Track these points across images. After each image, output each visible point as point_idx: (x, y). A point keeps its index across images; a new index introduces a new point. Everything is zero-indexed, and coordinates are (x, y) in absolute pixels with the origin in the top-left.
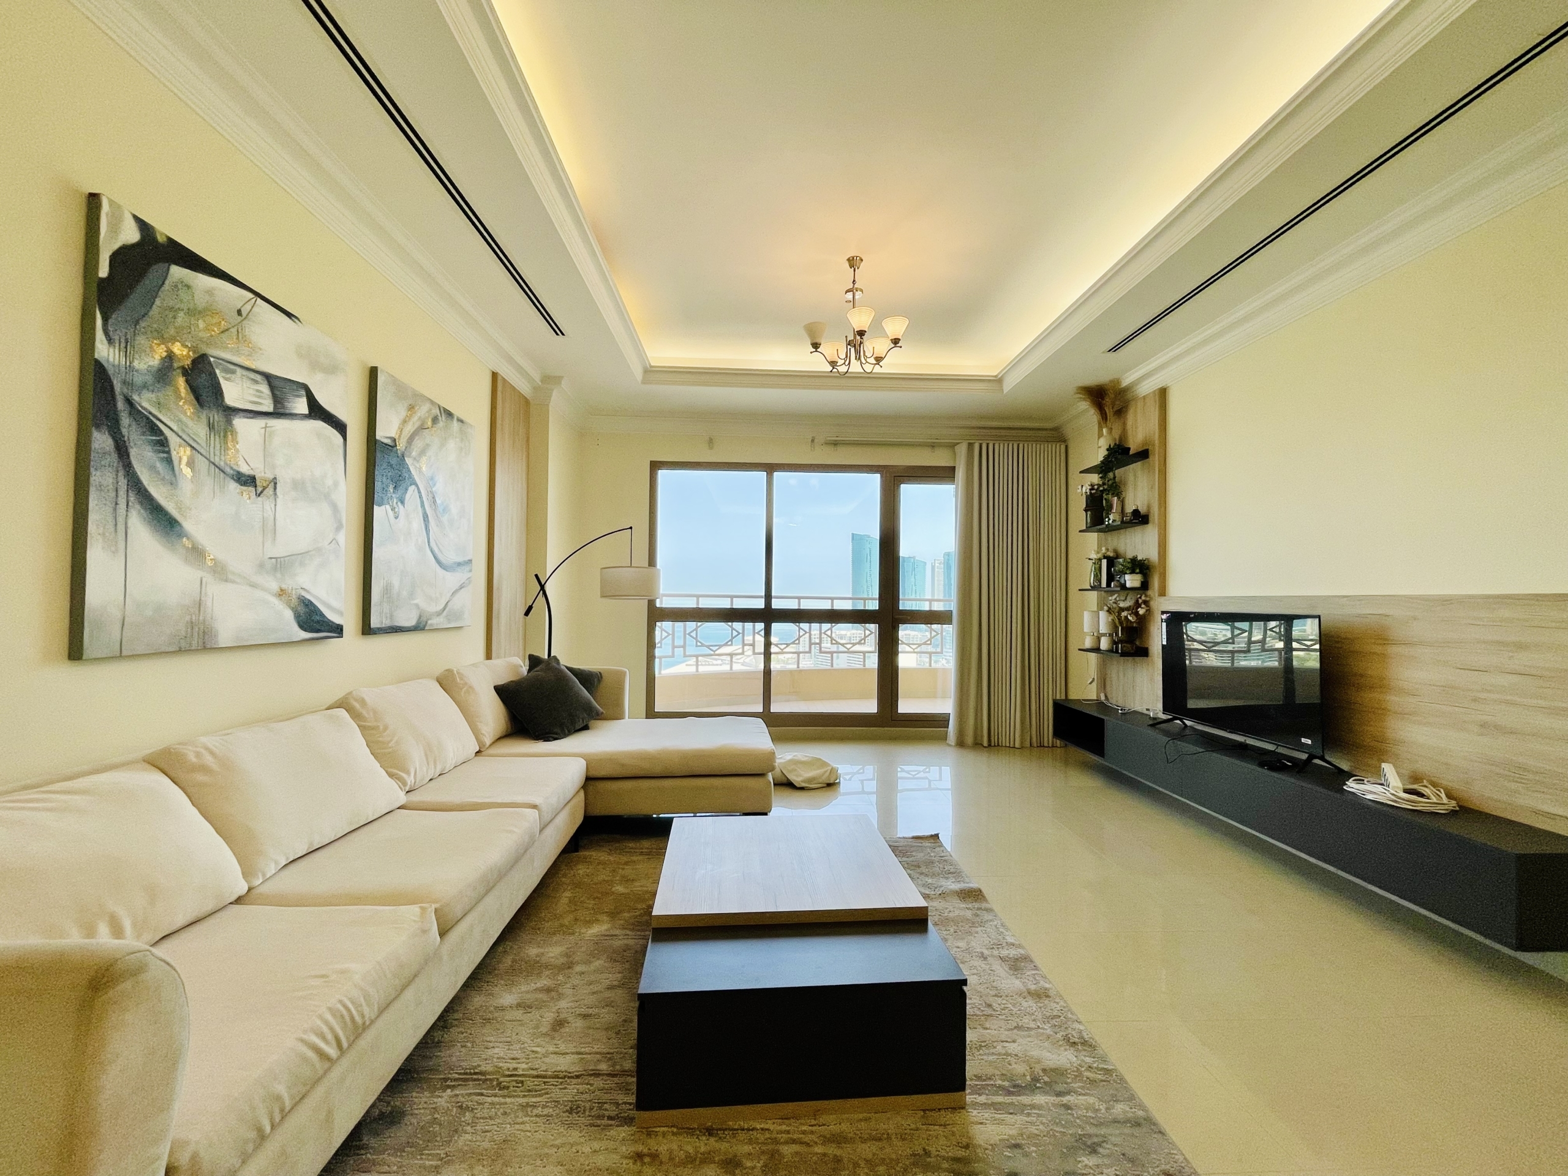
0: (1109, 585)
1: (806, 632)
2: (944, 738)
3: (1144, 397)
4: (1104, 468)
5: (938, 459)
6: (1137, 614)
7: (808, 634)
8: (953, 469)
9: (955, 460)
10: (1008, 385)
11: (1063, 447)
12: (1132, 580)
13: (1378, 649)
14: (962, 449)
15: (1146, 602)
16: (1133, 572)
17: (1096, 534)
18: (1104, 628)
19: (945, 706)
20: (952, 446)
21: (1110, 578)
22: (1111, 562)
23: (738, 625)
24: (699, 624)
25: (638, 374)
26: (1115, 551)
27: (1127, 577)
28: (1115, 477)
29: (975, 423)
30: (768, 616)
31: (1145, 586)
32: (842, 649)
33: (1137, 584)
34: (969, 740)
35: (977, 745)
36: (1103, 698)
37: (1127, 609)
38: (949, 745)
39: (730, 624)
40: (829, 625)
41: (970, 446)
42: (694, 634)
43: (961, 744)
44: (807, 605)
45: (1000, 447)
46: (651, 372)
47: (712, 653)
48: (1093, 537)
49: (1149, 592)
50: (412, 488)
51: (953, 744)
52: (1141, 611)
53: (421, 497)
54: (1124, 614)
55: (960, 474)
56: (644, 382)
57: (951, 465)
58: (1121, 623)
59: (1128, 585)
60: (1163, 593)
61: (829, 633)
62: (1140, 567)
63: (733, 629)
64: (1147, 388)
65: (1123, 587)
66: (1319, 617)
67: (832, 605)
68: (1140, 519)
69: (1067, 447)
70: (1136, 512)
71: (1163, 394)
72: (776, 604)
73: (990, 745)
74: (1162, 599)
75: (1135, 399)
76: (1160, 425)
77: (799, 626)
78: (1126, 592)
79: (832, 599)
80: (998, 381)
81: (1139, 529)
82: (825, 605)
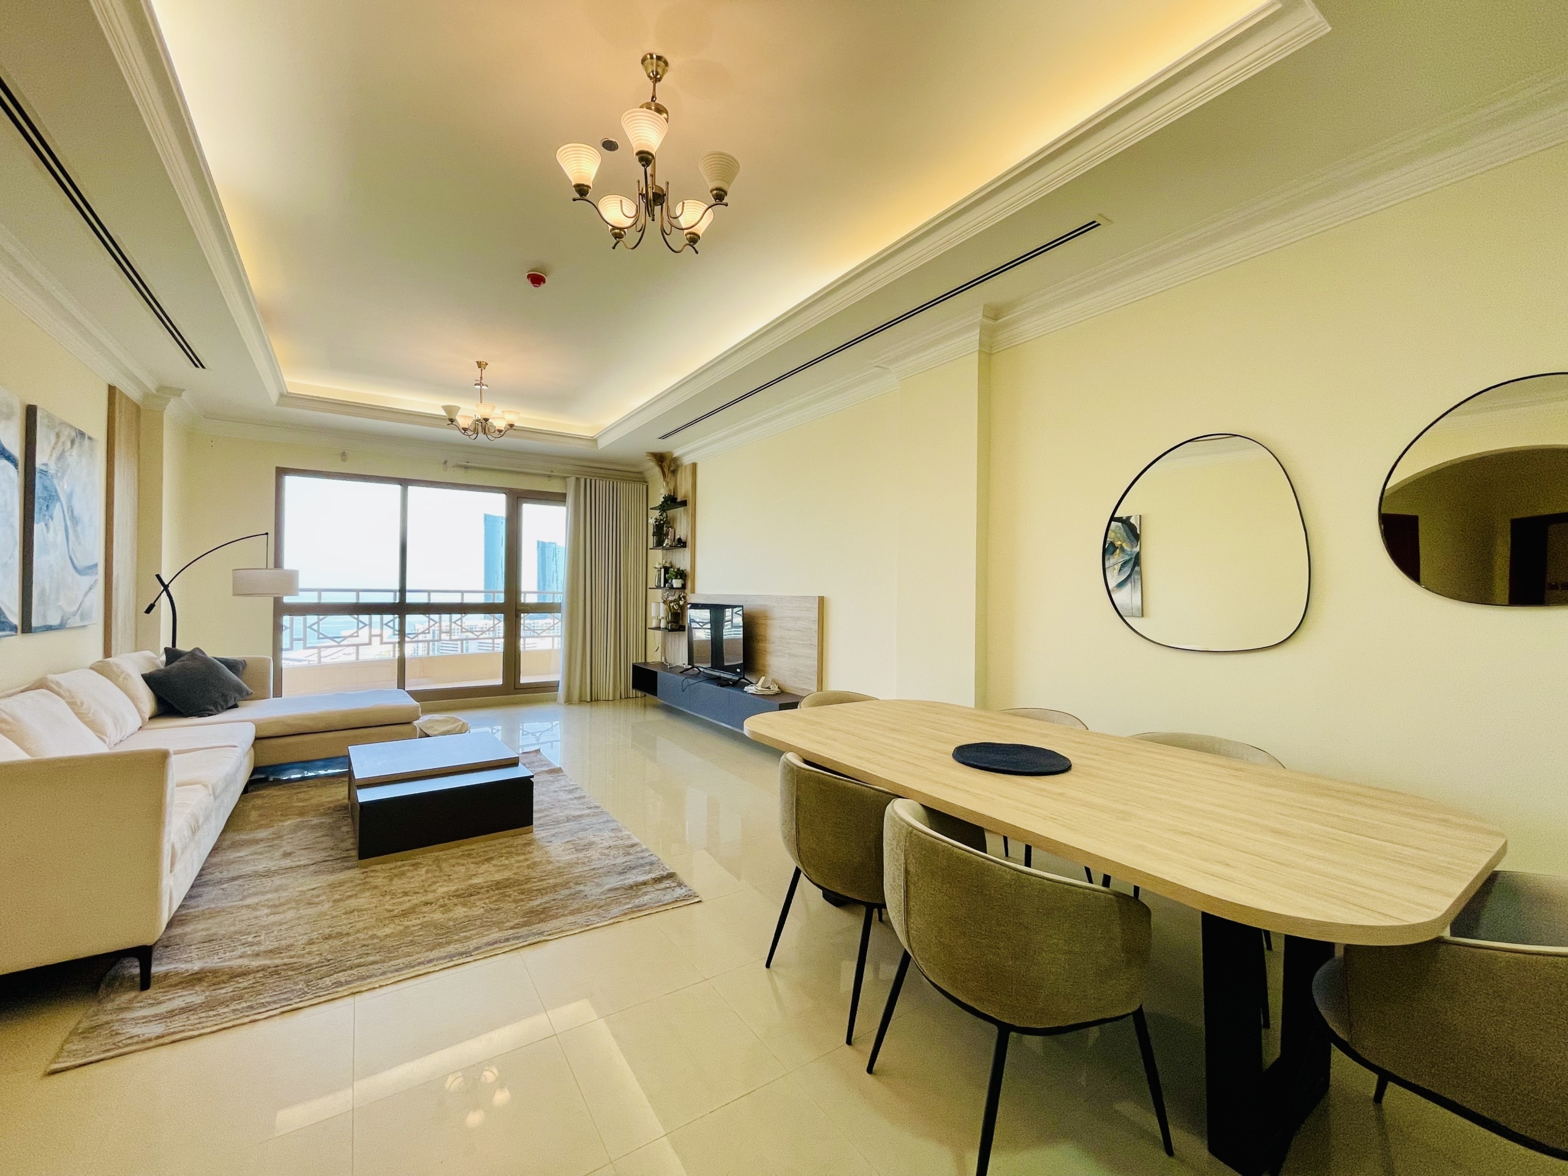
0: (665, 586)
1: (436, 622)
2: (555, 700)
3: (686, 466)
4: (663, 508)
5: (555, 487)
6: (679, 604)
7: (438, 624)
8: (564, 495)
9: (566, 488)
10: (603, 444)
11: (645, 487)
12: (677, 583)
13: (763, 622)
14: (572, 481)
15: (684, 597)
16: (676, 578)
17: (660, 551)
18: (662, 614)
19: (555, 673)
20: (565, 478)
21: (666, 581)
22: (667, 570)
23: (364, 618)
24: (321, 617)
25: (274, 397)
26: (671, 563)
27: (674, 581)
28: (667, 516)
29: (581, 463)
30: (401, 609)
31: (684, 587)
32: (471, 635)
33: (680, 586)
34: (576, 696)
35: (581, 701)
36: (663, 660)
37: (674, 601)
38: (559, 704)
39: (356, 616)
40: (459, 616)
41: (578, 479)
42: (315, 627)
43: (569, 701)
44: (437, 599)
45: (601, 484)
46: (286, 397)
47: (336, 644)
48: (659, 553)
49: (686, 591)
50: (58, 505)
51: (563, 702)
52: (681, 603)
53: (63, 512)
54: (672, 604)
55: (570, 499)
56: (278, 404)
57: (564, 492)
58: (670, 611)
59: (674, 586)
60: (693, 592)
61: (459, 623)
62: (681, 575)
63: (359, 621)
64: (687, 461)
65: (672, 588)
66: (742, 606)
67: (463, 599)
68: (681, 544)
69: (647, 486)
70: (680, 539)
71: (694, 466)
72: (411, 598)
73: (591, 700)
74: (692, 595)
75: (682, 465)
76: (692, 487)
77: (429, 617)
78: (674, 590)
79: (462, 592)
80: (594, 440)
81: (682, 549)
82: (455, 599)
